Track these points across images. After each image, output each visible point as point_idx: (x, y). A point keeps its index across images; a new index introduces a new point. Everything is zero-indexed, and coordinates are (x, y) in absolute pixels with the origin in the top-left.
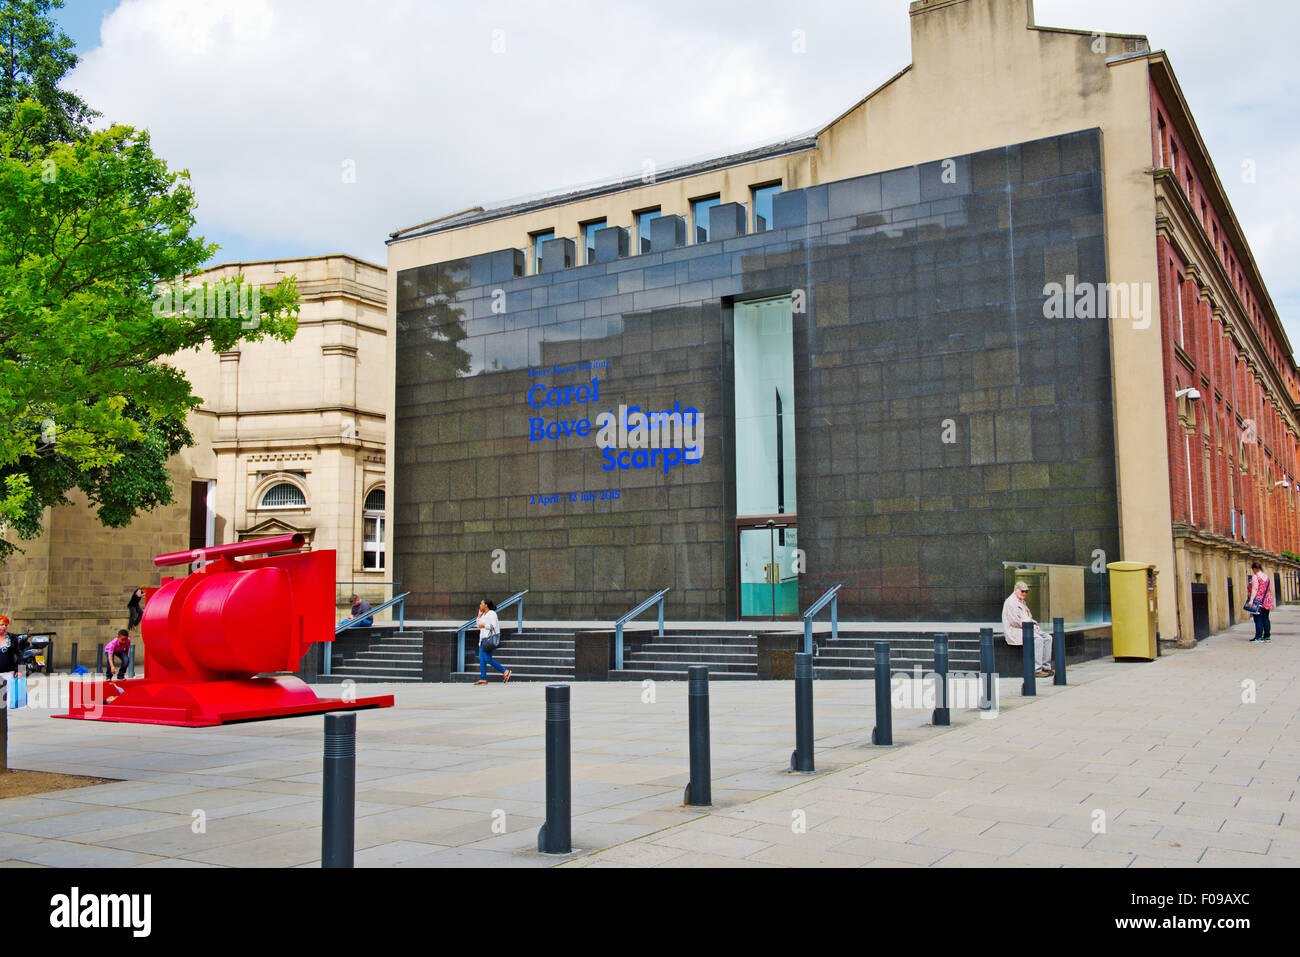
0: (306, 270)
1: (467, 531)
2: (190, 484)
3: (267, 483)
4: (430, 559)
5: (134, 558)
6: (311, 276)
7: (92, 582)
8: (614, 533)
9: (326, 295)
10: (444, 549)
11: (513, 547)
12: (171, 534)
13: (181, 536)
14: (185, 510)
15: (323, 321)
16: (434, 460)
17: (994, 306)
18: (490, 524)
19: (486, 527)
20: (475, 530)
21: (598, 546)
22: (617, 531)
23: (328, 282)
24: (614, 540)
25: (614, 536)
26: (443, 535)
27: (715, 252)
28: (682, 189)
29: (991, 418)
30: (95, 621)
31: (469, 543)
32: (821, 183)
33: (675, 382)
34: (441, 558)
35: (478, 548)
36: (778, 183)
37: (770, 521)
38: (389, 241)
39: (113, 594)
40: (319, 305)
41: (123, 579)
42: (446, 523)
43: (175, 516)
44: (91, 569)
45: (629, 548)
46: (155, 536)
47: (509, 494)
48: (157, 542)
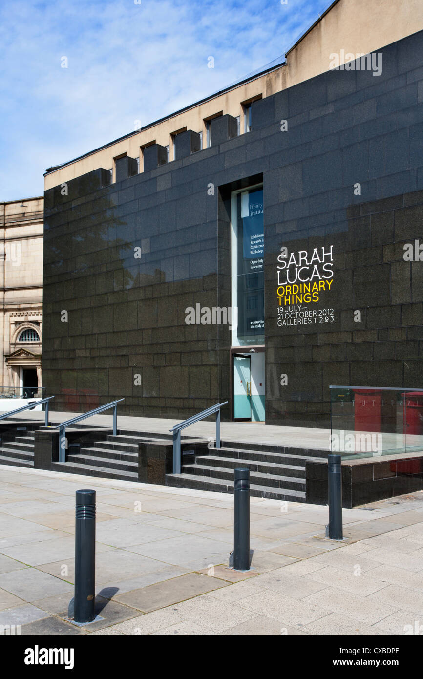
1: (77, 355)
3: (20, 329)
4: (59, 373)
8: (153, 358)
10: (66, 367)
11: (100, 366)
19: (87, 353)
20: (81, 355)
21: (145, 367)
22: (155, 356)
24: (154, 362)
25: (154, 360)
26: (66, 358)
28: (199, 113)
31: (78, 364)
34: (65, 372)
37: (252, 350)
38: (45, 174)
42: (68, 350)
45: (162, 368)
47: (98, 332)
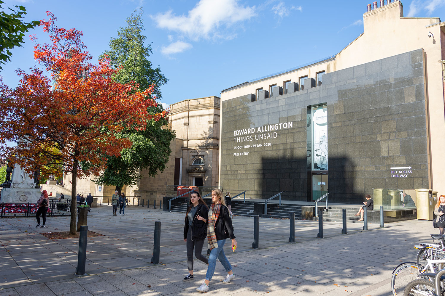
0: (205, 101)
1: (239, 173)
2: (175, 159)
3: (195, 158)
4: (229, 181)
5: (160, 178)
6: (206, 102)
7: (150, 184)
8: (277, 175)
9: (209, 108)
10: (233, 178)
11: (250, 178)
12: (170, 171)
13: (172, 172)
14: (173, 166)
15: (209, 115)
16: (231, 153)
17: (388, 107)
18: (244, 171)
19: (243, 172)
20: (241, 173)
21: (272, 178)
23: (210, 104)
26: (233, 174)
27: (305, 93)
28: (297, 74)
29: (387, 142)
30: (150, 194)
31: (239, 177)
32: (337, 70)
33: (294, 131)
34: (232, 180)
35: (241, 178)
36: (324, 71)
37: (321, 172)
39: (155, 187)
40: (208, 110)
41: (158, 183)
42: (234, 171)
43: (171, 167)
44: (150, 180)
45: (281, 179)
46: (166, 172)
48: (166, 174)
